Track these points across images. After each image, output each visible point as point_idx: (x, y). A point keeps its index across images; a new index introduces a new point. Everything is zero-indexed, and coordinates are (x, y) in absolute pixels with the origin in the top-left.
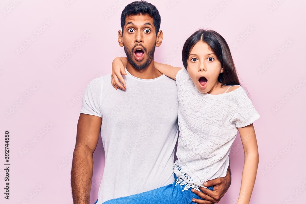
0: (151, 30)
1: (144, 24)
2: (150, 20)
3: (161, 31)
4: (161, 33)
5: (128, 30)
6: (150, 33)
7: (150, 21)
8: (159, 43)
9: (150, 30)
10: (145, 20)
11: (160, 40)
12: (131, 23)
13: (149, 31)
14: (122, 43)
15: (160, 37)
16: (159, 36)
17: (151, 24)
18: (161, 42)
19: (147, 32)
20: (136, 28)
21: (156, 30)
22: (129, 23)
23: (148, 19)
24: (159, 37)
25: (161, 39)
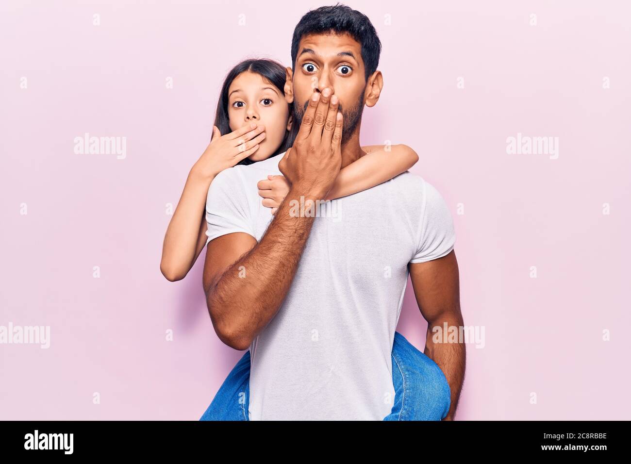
0: (354, 68)
1: (338, 55)
2: (351, 45)
3: (380, 73)
4: (379, 77)
5: (303, 65)
6: (350, 75)
7: (353, 47)
8: (372, 97)
9: (351, 69)
10: (341, 46)
11: (375, 91)
12: (310, 50)
13: (349, 69)
14: (291, 95)
15: (375, 86)
16: (373, 84)
17: (355, 54)
18: (378, 97)
19: (345, 71)
20: (319, 63)
21: (366, 69)
22: (305, 51)
23: (348, 45)
24: (373, 86)
25: (379, 91)
